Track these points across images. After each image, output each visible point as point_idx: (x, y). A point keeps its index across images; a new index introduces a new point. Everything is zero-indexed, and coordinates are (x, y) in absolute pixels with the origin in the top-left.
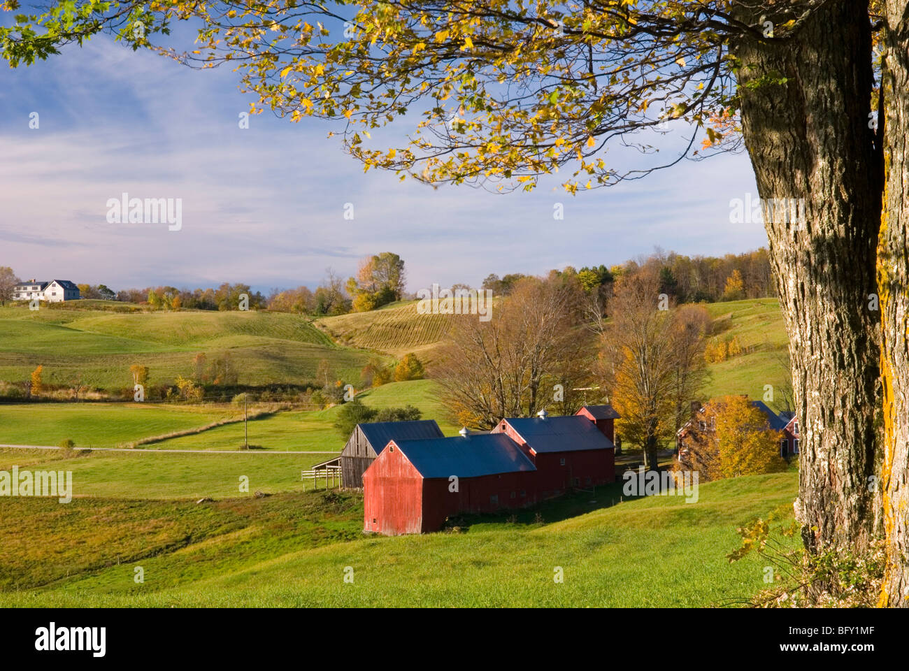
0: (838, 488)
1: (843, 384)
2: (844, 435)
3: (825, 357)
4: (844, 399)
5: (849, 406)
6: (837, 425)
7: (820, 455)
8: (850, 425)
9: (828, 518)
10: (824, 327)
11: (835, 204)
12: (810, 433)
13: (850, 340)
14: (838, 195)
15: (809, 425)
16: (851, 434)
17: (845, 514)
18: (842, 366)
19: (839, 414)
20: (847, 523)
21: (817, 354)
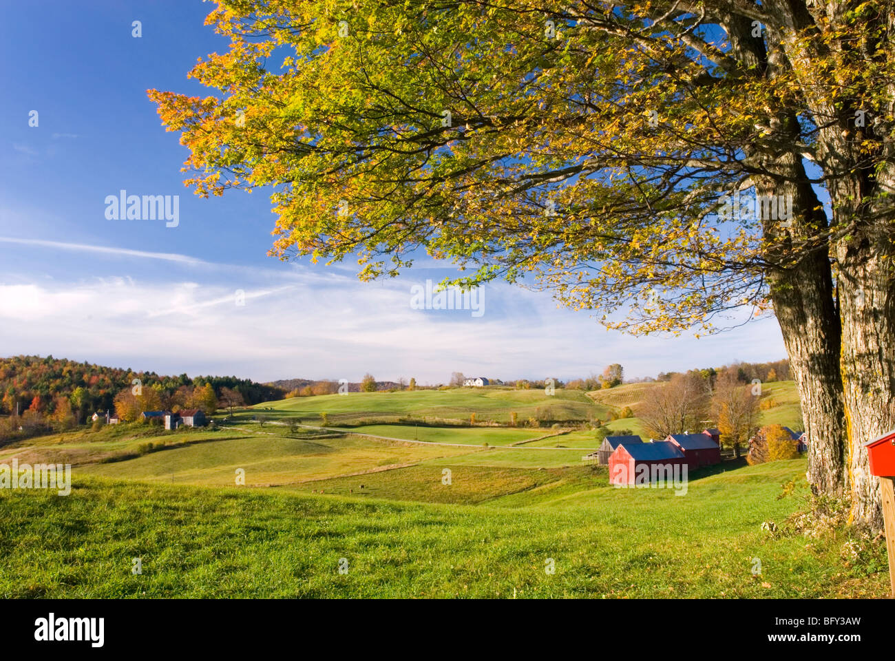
0: (827, 467)
1: (827, 420)
2: (829, 443)
3: (818, 408)
4: (828, 427)
5: (830, 430)
6: (825, 438)
7: (818, 452)
8: (831, 438)
9: (823, 480)
10: (817, 394)
11: (819, 340)
12: (812, 442)
13: (829, 400)
14: (820, 336)
15: (812, 438)
16: (832, 442)
17: (831, 478)
18: (826, 412)
19: (826, 433)
20: (832, 483)
21: (814, 406)
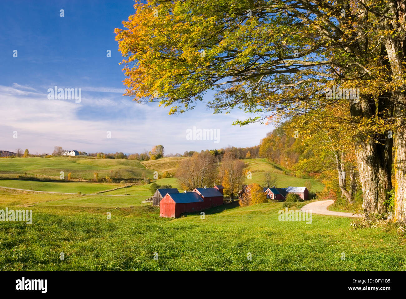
0: (372, 202)
1: (373, 184)
2: (373, 193)
3: (369, 179)
5: (374, 187)
6: (372, 191)
7: (368, 196)
8: (374, 191)
9: (370, 207)
10: (369, 174)
11: (371, 152)
12: (366, 192)
13: (374, 176)
14: (372, 150)
17: (373, 207)
18: (373, 180)
19: (372, 189)
20: (373, 208)
21: (368, 178)
